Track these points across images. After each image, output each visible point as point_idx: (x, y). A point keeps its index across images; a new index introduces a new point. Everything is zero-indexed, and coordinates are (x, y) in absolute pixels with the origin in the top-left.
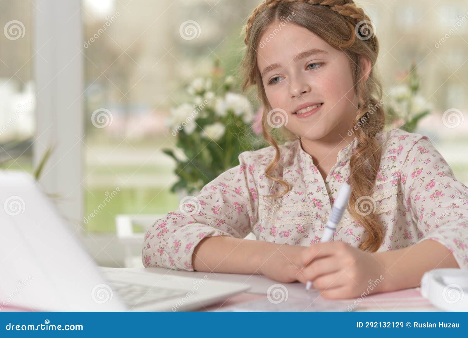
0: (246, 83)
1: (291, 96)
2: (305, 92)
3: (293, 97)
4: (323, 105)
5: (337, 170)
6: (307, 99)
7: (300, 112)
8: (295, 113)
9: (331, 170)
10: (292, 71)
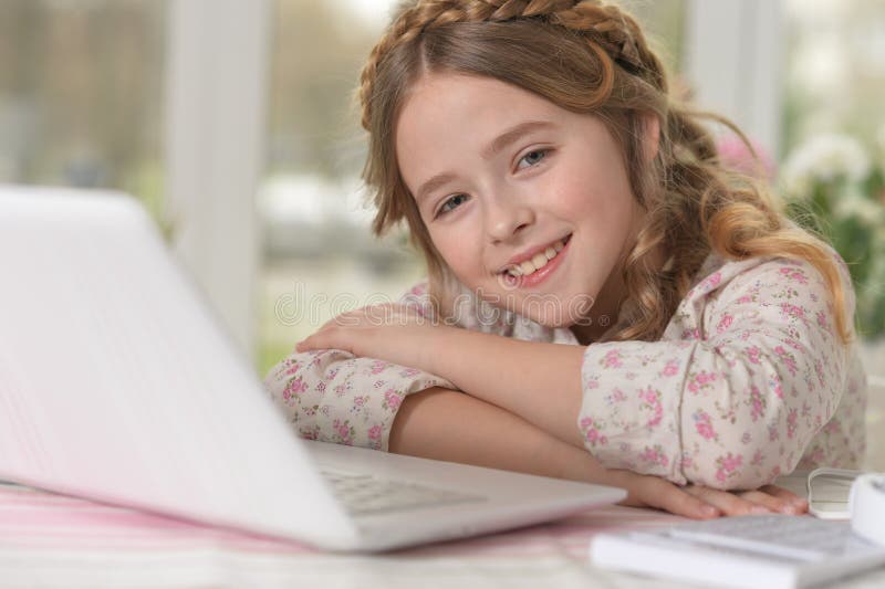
1: (491, 240)
3: (497, 242)
10: (485, 183)
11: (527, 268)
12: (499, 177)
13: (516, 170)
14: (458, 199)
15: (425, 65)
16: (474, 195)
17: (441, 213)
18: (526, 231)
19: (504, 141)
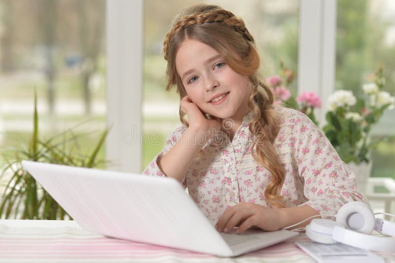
0: (169, 85)
1: (206, 90)
2: (215, 87)
3: (208, 91)
4: (230, 93)
5: (242, 130)
6: (219, 91)
7: (214, 101)
8: (210, 102)
9: (238, 130)
10: (204, 73)
11: (216, 100)
12: (208, 71)
13: (214, 69)
14: (195, 78)
15: (186, 36)
16: (200, 77)
17: (189, 82)
18: (217, 88)
19: (210, 60)
